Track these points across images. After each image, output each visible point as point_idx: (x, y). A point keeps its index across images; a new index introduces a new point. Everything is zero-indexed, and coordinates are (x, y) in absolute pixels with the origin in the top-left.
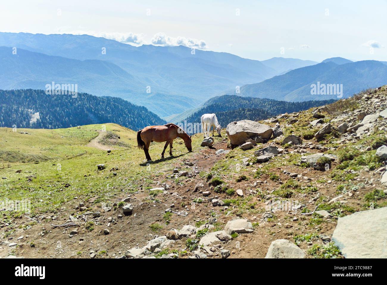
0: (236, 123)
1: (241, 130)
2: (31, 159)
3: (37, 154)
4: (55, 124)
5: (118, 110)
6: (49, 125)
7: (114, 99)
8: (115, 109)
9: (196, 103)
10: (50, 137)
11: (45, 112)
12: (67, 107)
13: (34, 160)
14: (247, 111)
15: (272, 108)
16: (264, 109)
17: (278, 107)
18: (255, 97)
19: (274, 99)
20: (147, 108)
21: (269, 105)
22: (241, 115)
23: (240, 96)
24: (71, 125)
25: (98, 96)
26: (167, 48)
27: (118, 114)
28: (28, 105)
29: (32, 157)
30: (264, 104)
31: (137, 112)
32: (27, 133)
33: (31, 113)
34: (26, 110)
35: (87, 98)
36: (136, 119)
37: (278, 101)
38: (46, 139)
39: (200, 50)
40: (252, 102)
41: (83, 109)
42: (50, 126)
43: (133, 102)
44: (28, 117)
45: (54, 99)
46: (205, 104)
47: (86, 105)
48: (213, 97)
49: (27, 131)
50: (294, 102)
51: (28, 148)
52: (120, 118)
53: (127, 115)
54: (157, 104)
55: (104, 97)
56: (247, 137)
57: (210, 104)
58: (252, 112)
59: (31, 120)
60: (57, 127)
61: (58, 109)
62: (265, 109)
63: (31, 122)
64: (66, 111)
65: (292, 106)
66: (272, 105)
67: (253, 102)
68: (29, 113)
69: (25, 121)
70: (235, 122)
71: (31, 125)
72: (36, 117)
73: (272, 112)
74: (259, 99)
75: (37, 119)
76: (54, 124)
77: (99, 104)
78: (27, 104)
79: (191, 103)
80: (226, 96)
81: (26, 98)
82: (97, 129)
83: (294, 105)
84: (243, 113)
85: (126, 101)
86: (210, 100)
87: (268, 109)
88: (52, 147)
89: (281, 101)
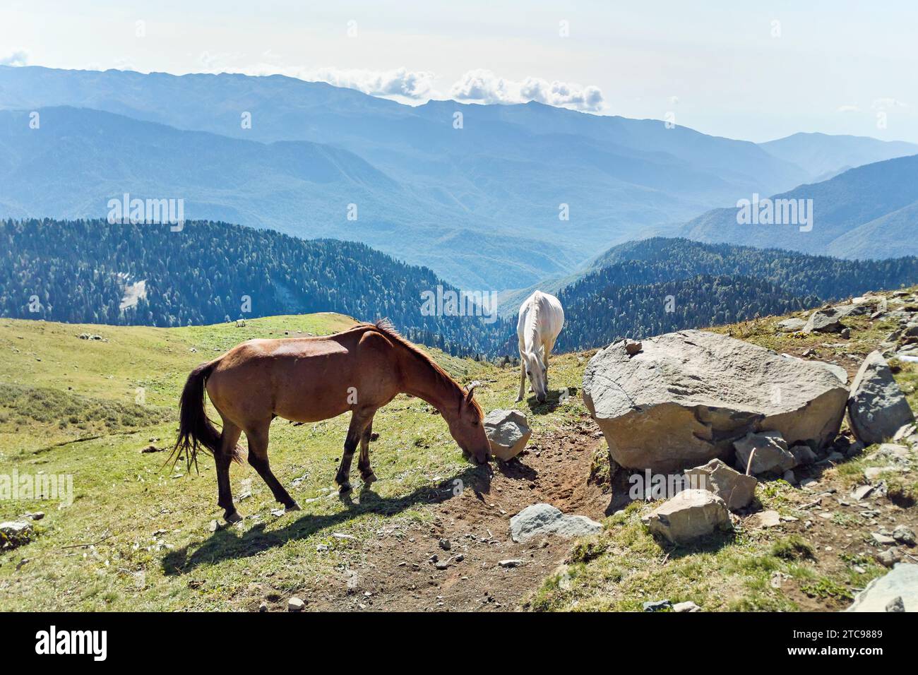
0: (634, 351)
1: (657, 395)
2: (96, 413)
3: (115, 397)
4: (186, 312)
5: (355, 276)
6: (171, 317)
7: (345, 247)
8: (347, 273)
9: (571, 259)
10: (160, 350)
11: (160, 280)
12: (220, 268)
13: (103, 416)
14: (718, 285)
15: (793, 276)
16: (769, 279)
17: (810, 273)
18: (743, 245)
19: (797, 250)
20: (434, 272)
21: (782, 267)
22: (701, 295)
23: (699, 240)
24: (228, 316)
25: (303, 239)
26: (496, 108)
27: (354, 286)
28: (119, 260)
29: (99, 407)
30: (767, 265)
31: (408, 283)
32: (97, 336)
33: (124, 282)
34: (112, 273)
35: (275, 243)
36: (403, 304)
37: (812, 258)
38: (147, 355)
39: (586, 112)
40: (734, 260)
41: (262, 273)
42: (172, 319)
43: (397, 255)
44: (115, 294)
45: (186, 246)
46: (596, 263)
47: (271, 261)
48: (620, 243)
49: (99, 331)
50: (857, 261)
51: (96, 378)
52: (358, 298)
53: (378, 290)
54: (463, 260)
55: (320, 240)
56: (695, 434)
57: (612, 264)
58: (734, 286)
59: (123, 302)
60: (190, 321)
61: (197, 272)
62: (772, 278)
63: (122, 306)
64: (216, 276)
65: (854, 270)
66: (791, 268)
67: (735, 258)
68: (119, 282)
69: (107, 304)
70: (630, 341)
71: (122, 315)
72: (137, 292)
73: (792, 288)
74: (755, 250)
75: (139, 299)
76: (183, 312)
77: (306, 259)
78: (115, 257)
79: (556, 259)
80: (658, 242)
81: (115, 242)
82: (289, 328)
83: (858, 268)
84: (707, 289)
85: (379, 252)
86: (612, 251)
87: (779, 280)
88: (162, 377)
89: (818, 256)
